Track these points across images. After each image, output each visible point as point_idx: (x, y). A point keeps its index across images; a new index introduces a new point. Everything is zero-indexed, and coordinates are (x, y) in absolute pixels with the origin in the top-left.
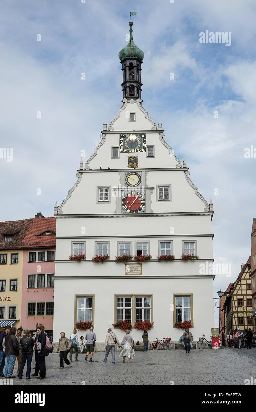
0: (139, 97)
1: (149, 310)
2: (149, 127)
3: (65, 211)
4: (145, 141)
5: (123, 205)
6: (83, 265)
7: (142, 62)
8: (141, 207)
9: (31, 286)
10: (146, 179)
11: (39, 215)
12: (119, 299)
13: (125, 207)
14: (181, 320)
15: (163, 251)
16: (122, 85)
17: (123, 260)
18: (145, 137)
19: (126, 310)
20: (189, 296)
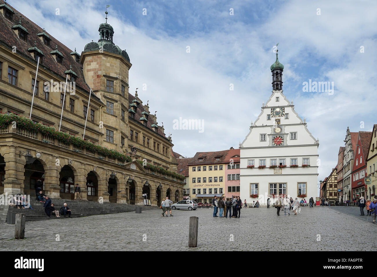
0: (281, 89)
1: (285, 189)
2: (286, 104)
3: (244, 146)
4: (284, 111)
5: (273, 142)
6: (254, 170)
7: (283, 71)
8: (282, 143)
9: (229, 179)
10: (284, 130)
11: (232, 148)
12: (271, 185)
13: (274, 143)
14: (301, 194)
15: (292, 163)
16: (272, 83)
17: (273, 167)
18: (284, 109)
19: (274, 189)
20: (305, 183)
